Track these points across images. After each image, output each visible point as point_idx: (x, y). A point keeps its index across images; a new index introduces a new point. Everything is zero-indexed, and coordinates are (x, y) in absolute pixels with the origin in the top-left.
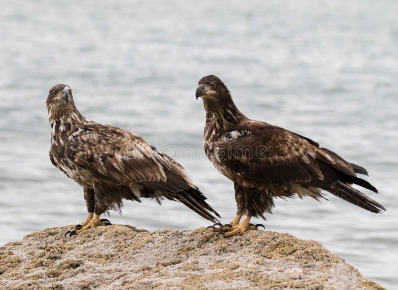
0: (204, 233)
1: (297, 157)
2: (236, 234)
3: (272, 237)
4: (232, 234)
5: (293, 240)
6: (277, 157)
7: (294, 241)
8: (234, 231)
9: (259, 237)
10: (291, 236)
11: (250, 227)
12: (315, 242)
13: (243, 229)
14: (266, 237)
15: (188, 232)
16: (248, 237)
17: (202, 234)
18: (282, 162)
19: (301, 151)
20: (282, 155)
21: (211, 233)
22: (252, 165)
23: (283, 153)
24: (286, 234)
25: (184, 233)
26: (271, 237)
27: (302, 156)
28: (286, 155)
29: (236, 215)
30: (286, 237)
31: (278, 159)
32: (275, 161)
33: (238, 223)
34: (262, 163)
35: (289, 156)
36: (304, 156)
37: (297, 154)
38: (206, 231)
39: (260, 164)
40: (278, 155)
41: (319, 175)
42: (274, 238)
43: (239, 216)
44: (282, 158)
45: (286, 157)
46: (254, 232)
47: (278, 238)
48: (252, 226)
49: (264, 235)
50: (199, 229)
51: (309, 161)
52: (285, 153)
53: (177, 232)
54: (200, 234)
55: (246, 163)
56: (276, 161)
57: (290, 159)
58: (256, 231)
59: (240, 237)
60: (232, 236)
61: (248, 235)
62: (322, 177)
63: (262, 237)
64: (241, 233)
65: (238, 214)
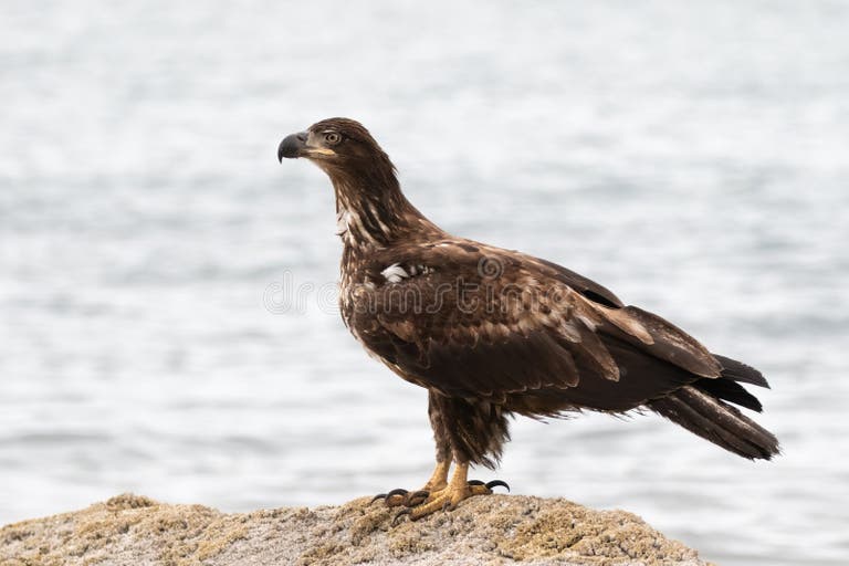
0: (366, 510)
1: (545, 326)
2: (440, 509)
3: (525, 510)
4: (429, 508)
5: (573, 513)
6: (489, 326)
7: (576, 514)
8: (436, 501)
9: (493, 510)
10: (572, 504)
11: (472, 489)
12: (626, 514)
13: (456, 495)
14: (510, 509)
15: (330, 511)
16: (467, 512)
17: (363, 513)
18: (502, 337)
19: (555, 314)
20: (505, 323)
21: (384, 510)
22: (426, 345)
23: (508, 318)
24: (559, 501)
25: (319, 514)
26: (520, 510)
27: (558, 324)
28: (515, 322)
29: (436, 463)
30: (558, 508)
31: (494, 331)
32: (485, 336)
33: (443, 481)
34: (451, 340)
35: (523, 325)
36: (564, 325)
37: (545, 319)
38: (373, 506)
39: (446, 341)
40: (495, 322)
41: (608, 368)
42: (530, 511)
43: (443, 464)
44: (504, 328)
45: (515, 327)
46: (483, 501)
47: (538, 510)
48: (478, 488)
49: (506, 505)
50: (355, 503)
51: (578, 335)
52: (513, 319)
53: (303, 512)
54: (360, 513)
55: (410, 337)
56: (488, 335)
57: (525, 331)
58: (487, 497)
59: (449, 514)
60: (432, 513)
61: (468, 509)
62: (614, 373)
63: (501, 510)
64: (452, 505)
65: (439, 461)
